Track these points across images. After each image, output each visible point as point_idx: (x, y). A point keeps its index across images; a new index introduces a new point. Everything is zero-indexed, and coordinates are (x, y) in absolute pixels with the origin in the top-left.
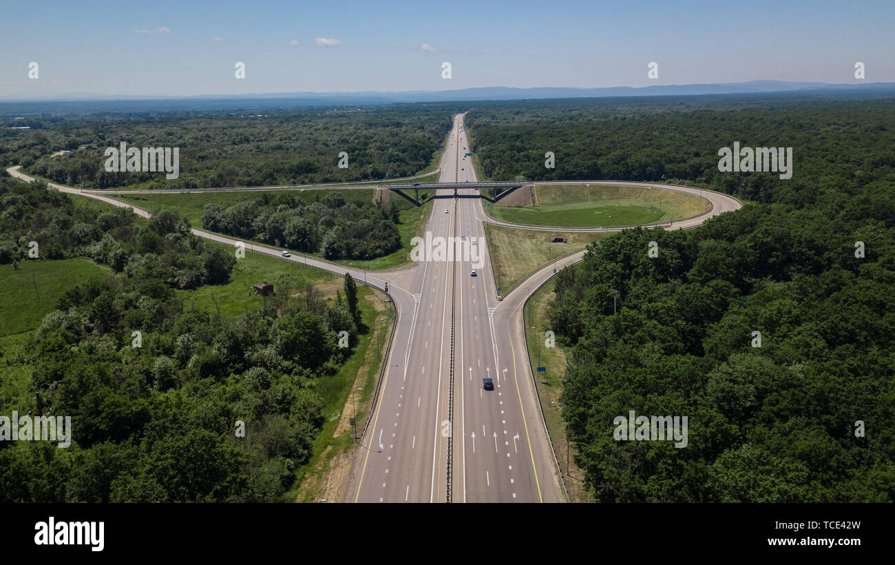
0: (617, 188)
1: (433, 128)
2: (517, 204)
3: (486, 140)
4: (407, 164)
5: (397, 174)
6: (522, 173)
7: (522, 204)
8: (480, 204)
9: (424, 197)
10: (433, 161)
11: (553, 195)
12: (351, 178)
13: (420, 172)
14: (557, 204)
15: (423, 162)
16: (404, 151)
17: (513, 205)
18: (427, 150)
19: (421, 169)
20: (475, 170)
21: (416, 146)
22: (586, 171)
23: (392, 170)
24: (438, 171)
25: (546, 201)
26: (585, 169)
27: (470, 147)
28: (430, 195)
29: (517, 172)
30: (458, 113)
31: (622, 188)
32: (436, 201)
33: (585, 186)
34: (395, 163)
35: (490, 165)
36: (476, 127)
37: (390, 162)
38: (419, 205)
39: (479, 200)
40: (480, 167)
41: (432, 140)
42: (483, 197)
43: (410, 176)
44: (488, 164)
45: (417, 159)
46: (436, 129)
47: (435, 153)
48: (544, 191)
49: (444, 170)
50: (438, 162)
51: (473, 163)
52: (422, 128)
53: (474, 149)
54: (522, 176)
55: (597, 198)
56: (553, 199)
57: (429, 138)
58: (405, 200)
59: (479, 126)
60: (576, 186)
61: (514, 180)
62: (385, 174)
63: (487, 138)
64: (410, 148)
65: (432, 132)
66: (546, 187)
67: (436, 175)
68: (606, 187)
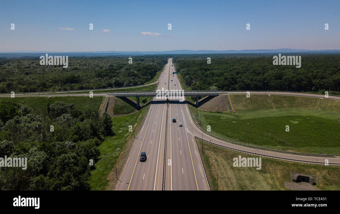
0: (293, 98)
1: (159, 62)
2: (216, 109)
3: (185, 66)
4: (139, 78)
5: (131, 84)
6: (214, 84)
7: (221, 110)
8: (188, 111)
9: (144, 102)
10: (156, 76)
11: (244, 102)
12: (100, 86)
13: (148, 82)
14: (250, 111)
15: (150, 77)
16: (139, 70)
17: (213, 111)
18: (153, 70)
19: (148, 81)
20: (180, 81)
21: (146, 68)
22: (259, 84)
23: (128, 81)
24: (158, 82)
25: (240, 108)
26: (258, 82)
27: (176, 70)
28: (149, 100)
29: (210, 84)
30: (170, 58)
31: (297, 98)
32: (152, 106)
33: (268, 96)
34: (131, 77)
35: (189, 79)
36: (178, 62)
37: (129, 76)
38: (139, 108)
39: (186, 105)
40: (183, 80)
41: (157, 66)
42: (189, 103)
43: (140, 85)
44: (188, 78)
45: (146, 75)
46: (160, 62)
47: (158, 72)
48: (237, 99)
49: (161, 81)
50: (158, 78)
51: (178, 78)
52: (153, 61)
53: (178, 71)
54: (214, 87)
55: (279, 106)
56: (245, 106)
57: (156, 65)
58: (128, 105)
59: (180, 61)
60: (261, 96)
61: (210, 90)
62: (124, 83)
63: (185, 64)
64: (143, 69)
65: (157, 63)
66: (237, 96)
67: (156, 84)
68: (285, 97)
